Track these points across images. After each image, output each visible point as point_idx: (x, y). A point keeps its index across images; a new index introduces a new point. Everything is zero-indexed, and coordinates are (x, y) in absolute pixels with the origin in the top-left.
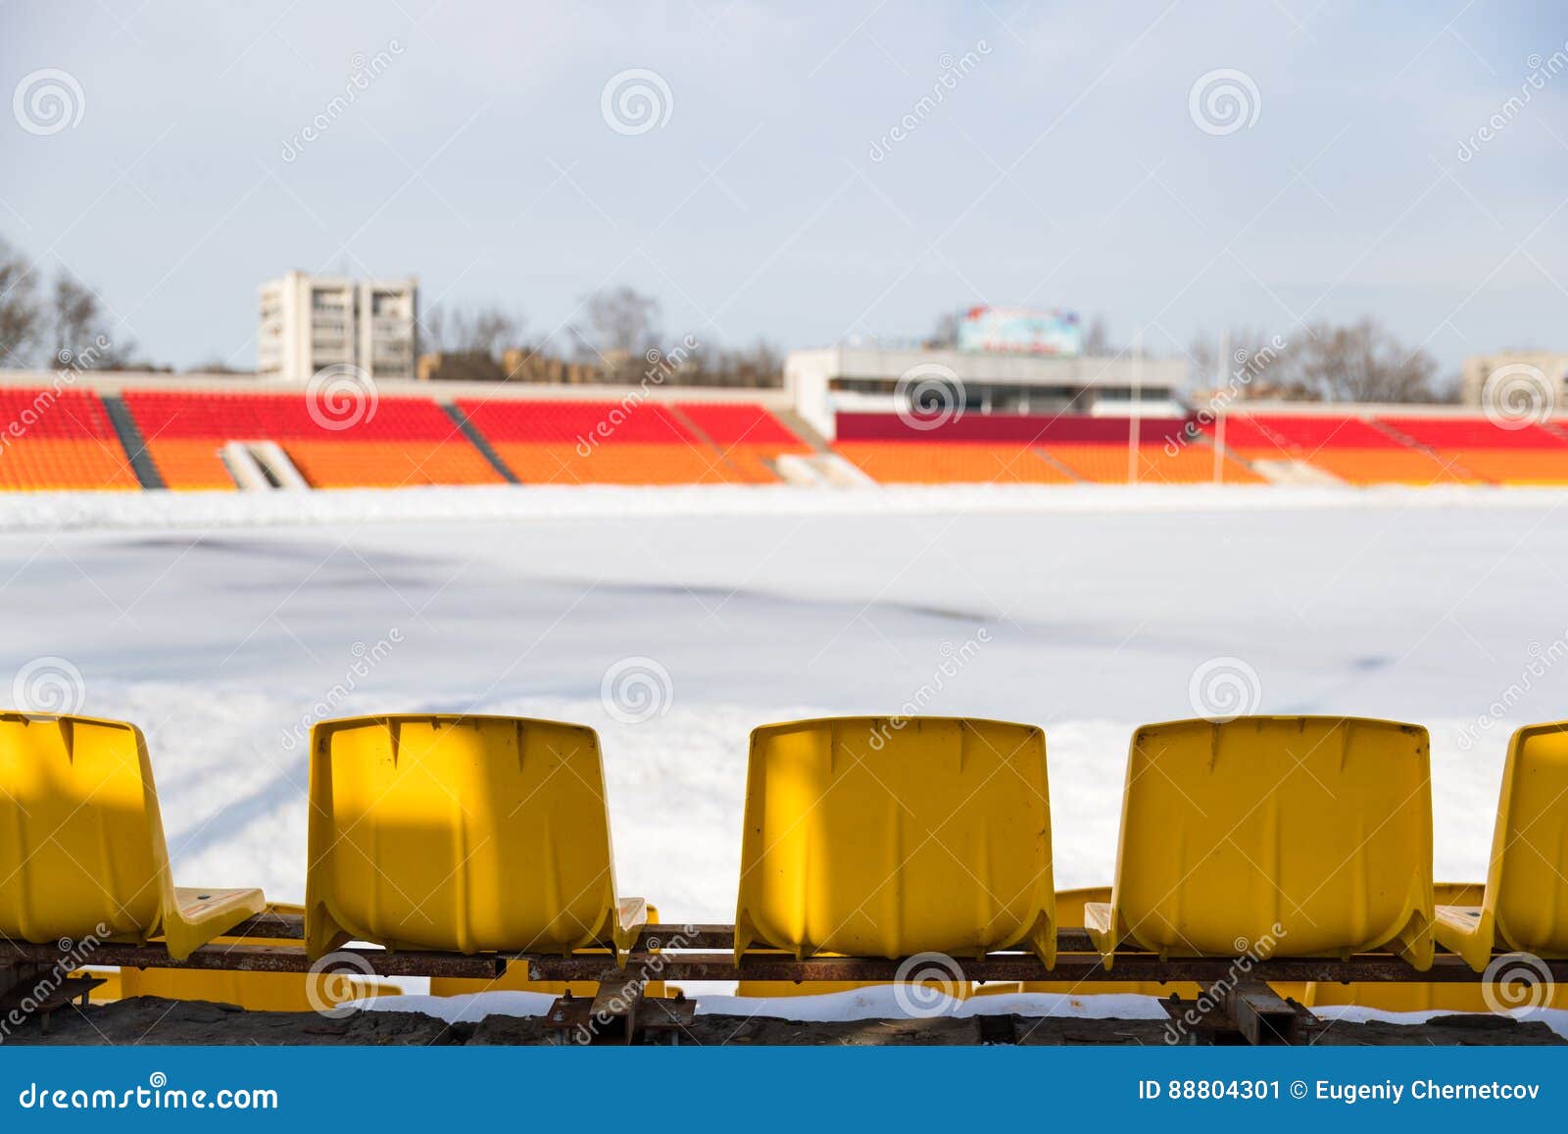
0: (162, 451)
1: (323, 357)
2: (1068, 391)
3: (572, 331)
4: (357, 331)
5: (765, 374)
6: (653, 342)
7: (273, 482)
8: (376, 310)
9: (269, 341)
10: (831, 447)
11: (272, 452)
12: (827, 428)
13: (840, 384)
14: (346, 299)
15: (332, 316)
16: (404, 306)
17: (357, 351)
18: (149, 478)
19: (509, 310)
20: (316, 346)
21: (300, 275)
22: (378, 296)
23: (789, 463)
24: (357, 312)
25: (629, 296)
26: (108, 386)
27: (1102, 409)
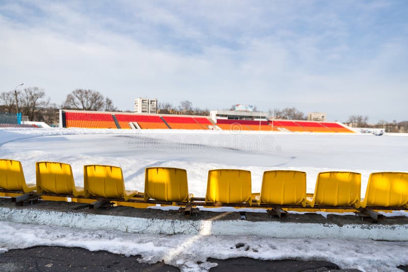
0: (120, 123)
1: (143, 110)
2: (251, 117)
3: (179, 107)
4: (148, 106)
5: (207, 114)
6: (191, 108)
7: (136, 128)
8: (151, 103)
9: (136, 108)
10: (216, 124)
11: (136, 123)
12: (216, 122)
13: (218, 115)
14: (147, 102)
15: (145, 104)
16: (155, 103)
17: (148, 109)
18: (118, 127)
19: (170, 104)
20: (142, 108)
21: (140, 98)
22: (151, 101)
23: (210, 127)
24: (148, 103)
25: (187, 102)
26: (113, 113)
27: (255, 120)
